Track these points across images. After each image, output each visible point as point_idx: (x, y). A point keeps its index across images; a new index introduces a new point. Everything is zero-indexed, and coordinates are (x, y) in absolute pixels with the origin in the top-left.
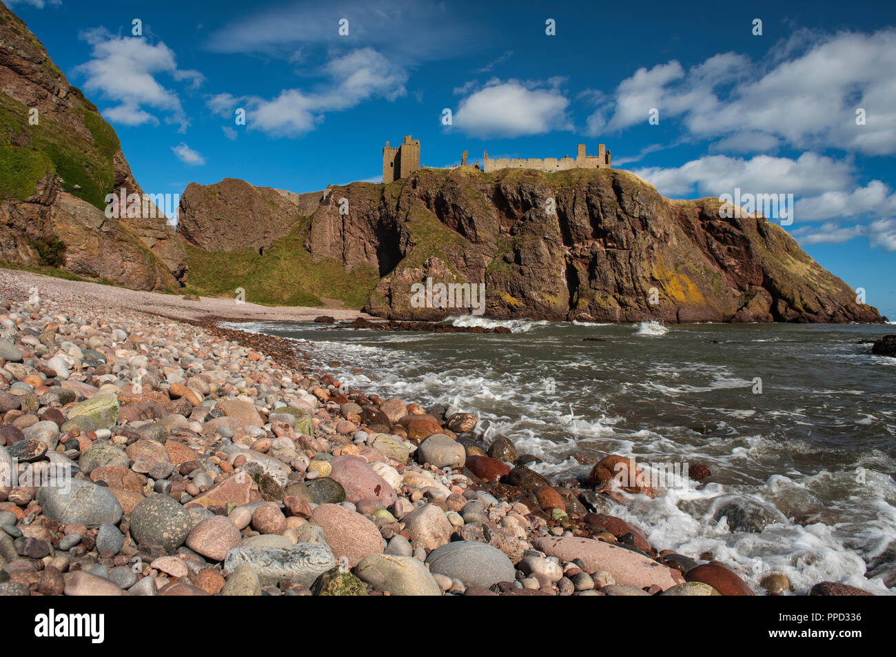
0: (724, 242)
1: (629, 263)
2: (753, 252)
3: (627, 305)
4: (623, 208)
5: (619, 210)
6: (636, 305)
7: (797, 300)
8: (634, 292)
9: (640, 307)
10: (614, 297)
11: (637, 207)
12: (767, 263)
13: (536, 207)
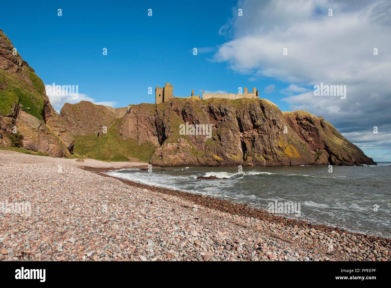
0: (307, 130)
1: (269, 140)
2: (320, 134)
3: (269, 159)
4: (265, 116)
5: (264, 117)
6: (272, 159)
7: (340, 156)
8: (272, 153)
9: (274, 160)
10: (263, 155)
11: (271, 115)
12: (326, 140)
13: (227, 115)
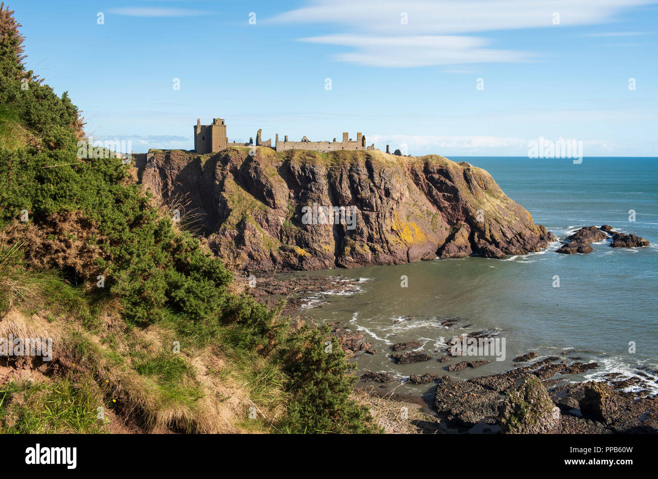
0: (440, 190)
1: (378, 221)
2: (460, 197)
3: (376, 251)
4: (374, 183)
5: (372, 184)
6: (381, 250)
7: (487, 232)
8: (380, 240)
9: (384, 251)
10: (368, 244)
11: (383, 181)
12: (468, 205)
13: (316, 182)
